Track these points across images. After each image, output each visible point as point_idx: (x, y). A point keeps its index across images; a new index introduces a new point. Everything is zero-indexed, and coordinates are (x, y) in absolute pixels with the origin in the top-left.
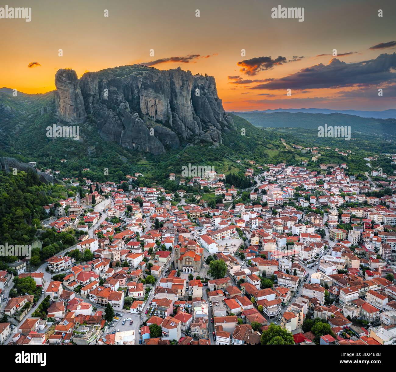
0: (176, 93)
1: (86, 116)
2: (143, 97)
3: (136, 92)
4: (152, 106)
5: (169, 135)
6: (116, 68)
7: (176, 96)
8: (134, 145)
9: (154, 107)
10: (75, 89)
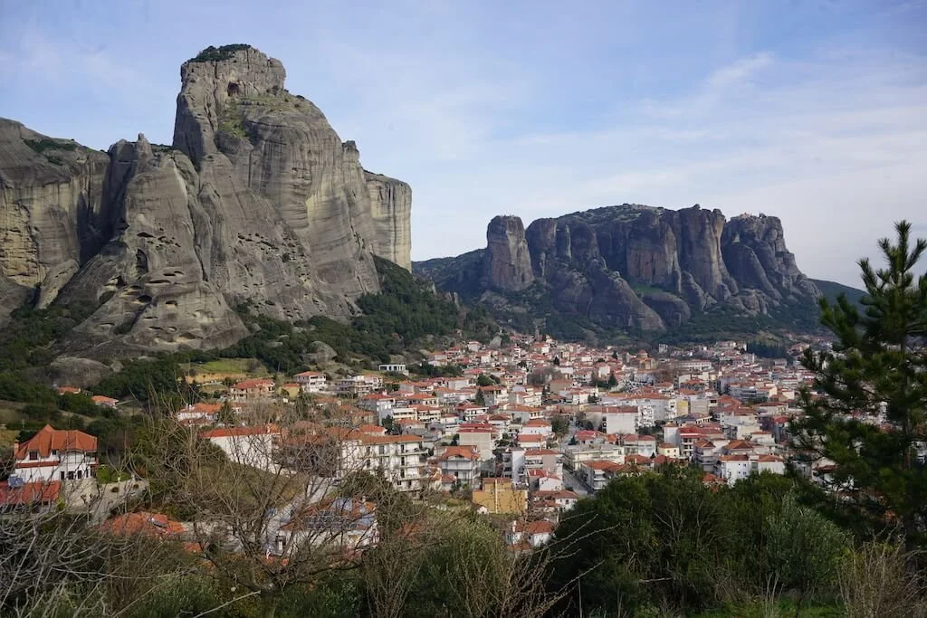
0: (690, 243)
1: (533, 279)
2: (633, 251)
3: (621, 245)
4: (647, 263)
5: (672, 303)
6: (589, 211)
7: (691, 248)
8: (609, 317)
9: (649, 265)
10: (518, 242)
